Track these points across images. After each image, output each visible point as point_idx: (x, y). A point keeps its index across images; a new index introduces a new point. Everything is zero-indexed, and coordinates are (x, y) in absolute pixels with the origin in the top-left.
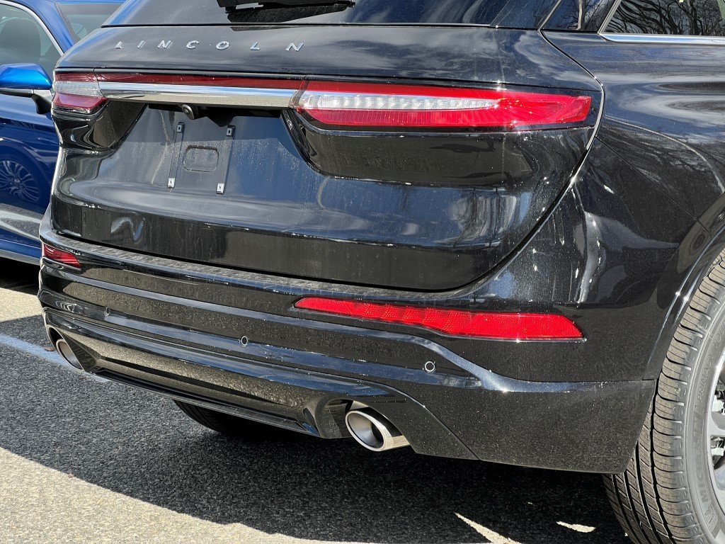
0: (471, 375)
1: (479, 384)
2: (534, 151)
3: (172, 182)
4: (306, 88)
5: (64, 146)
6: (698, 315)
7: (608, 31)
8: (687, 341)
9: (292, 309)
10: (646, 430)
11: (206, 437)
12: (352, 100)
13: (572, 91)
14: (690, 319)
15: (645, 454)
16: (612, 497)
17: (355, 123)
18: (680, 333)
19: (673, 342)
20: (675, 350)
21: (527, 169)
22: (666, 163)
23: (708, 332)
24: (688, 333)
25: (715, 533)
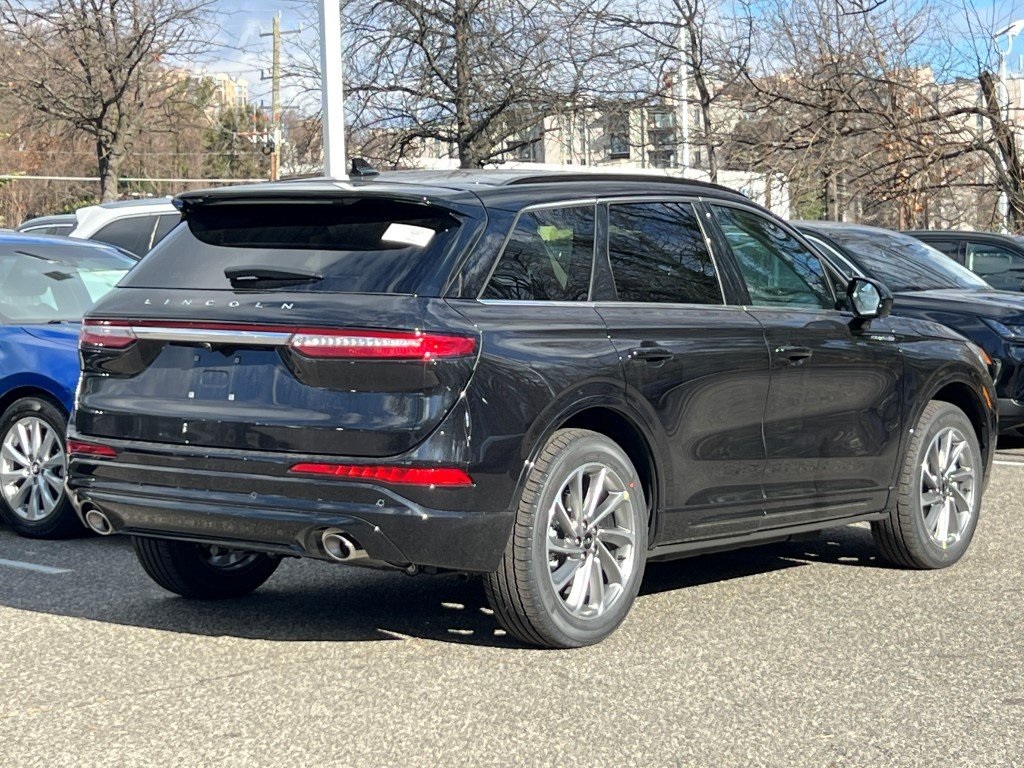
0: (405, 506)
1: (409, 512)
2: (440, 371)
3: (192, 395)
4: (297, 332)
5: (84, 371)
6: (540, 474)
7: (481, 298)
8: (534, 489)
9: (289, 471)
10: (509, 545)
11: (167, 600)
12: (327, 340)
13: (463, 334)
14: (535, 476)
15: (509, 560)
16: (488, 593)
17: (331, 354)
18: (529, 484)
19: (525, 490)
20: (527, 495)
21: (437, 382)
22: (518, 381)
23: (546, 484)
24: (534, 485)
25: (553, 611)
